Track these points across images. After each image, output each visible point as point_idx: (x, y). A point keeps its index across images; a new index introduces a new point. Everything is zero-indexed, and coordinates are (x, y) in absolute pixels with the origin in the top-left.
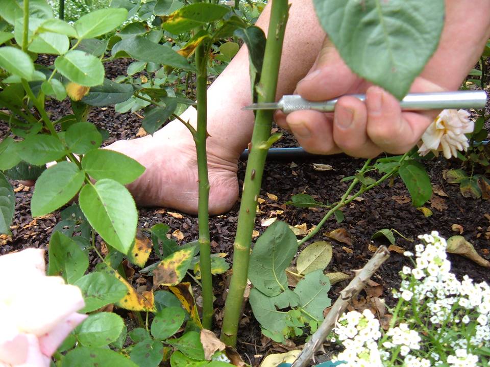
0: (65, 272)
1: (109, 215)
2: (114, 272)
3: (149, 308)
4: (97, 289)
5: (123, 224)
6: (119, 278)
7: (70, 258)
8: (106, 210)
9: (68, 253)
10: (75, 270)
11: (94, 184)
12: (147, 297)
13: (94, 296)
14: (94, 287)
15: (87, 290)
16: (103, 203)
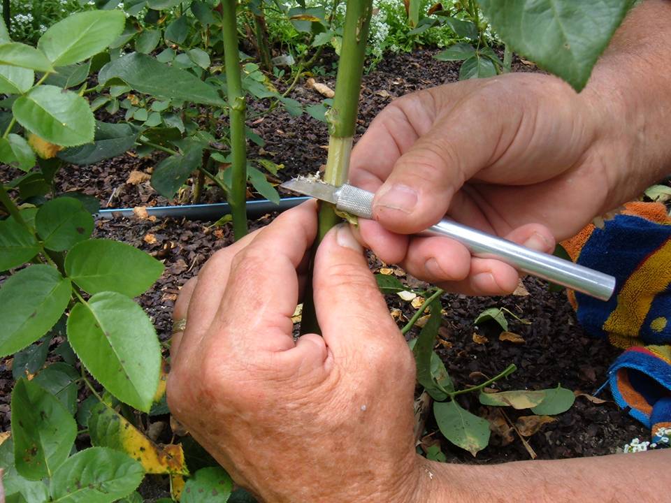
0: (41, 447)
1: (115, 351)
2: (118, 417)
3: (176, 470)
4: (95, 473)
5: (139, 364)
6: (127, 425)
7: (46, 421)
8: (111, 343)
9: (42, 413)
10: (56, 443)
11: (86, 299)
12: (172, 454)
13: (91, 486)
14: (91, 471)
15: (80, 478)
16: (104, 330)
